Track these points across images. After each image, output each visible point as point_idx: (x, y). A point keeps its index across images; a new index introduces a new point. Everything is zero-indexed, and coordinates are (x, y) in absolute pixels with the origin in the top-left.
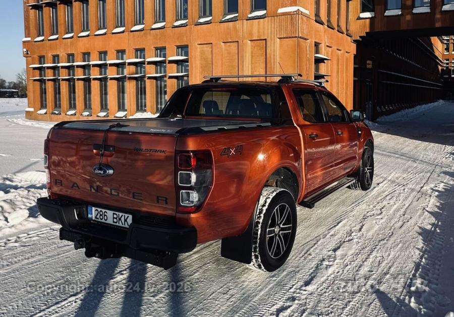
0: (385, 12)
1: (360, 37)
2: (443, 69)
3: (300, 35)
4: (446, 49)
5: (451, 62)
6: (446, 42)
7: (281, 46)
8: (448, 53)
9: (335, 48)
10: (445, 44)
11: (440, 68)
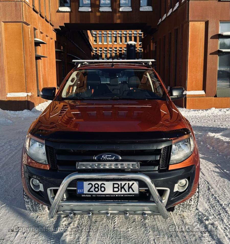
0: (79, 8)
1: (60, 27)
2: (94, 54)
3: (25, 21)
4: (95, 41)
5: (98, 50)
6: (94, 35)
7: (6, 29)
8: (96, 44)
9: (45, 34)
10: (94, 37)
11: (92, 54)
